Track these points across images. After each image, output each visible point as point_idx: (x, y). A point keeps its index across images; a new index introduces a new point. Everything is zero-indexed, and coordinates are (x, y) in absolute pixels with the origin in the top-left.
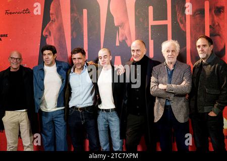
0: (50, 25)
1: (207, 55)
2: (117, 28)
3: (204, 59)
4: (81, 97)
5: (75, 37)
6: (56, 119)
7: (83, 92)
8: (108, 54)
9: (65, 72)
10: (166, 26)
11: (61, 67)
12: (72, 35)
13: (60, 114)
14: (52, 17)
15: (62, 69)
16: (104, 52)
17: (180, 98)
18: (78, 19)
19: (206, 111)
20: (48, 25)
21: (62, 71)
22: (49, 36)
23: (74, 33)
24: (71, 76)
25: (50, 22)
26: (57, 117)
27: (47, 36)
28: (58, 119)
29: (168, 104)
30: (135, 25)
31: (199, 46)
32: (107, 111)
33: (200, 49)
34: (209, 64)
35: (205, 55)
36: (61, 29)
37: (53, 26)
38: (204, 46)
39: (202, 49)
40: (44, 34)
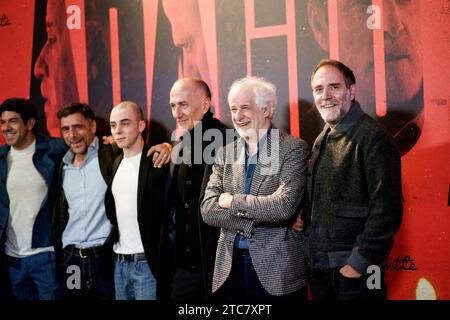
0: (47, 51)
1: (342, 112)
2: (179, 51)
3: (333, 122)
4: (84, 222)
5: (95, 76)
6: (36, 275)
7: (87, 212)
8: (133, 117)
9: (52, 163)
10: (284, 38)
11: (47, 150)
12: (89, 71)
13: (44, 264)
14: (51, 32)
15: (46, 156)
16: (123, 110)
17: (273, 231)
18: (100, 32)
19: (333, 264)
20: (43, 51)
21: (46, 159)
22: (45, 78)
23: (94, 67)
24: (66, 172)
25: (48, 42)
26: (39, 271)
27: (41, 76)
28: (41, 276)
29: (242, 244)
30: (217, 41)
31: (320, 88)
32: (129, 258)
33: (323, 95)
34: (344, 134)
35: (339, 111)
36: (67, 59)
37: (53, 52)
38: (335, 86)
39: (328, 93)
40: (35, 73)
